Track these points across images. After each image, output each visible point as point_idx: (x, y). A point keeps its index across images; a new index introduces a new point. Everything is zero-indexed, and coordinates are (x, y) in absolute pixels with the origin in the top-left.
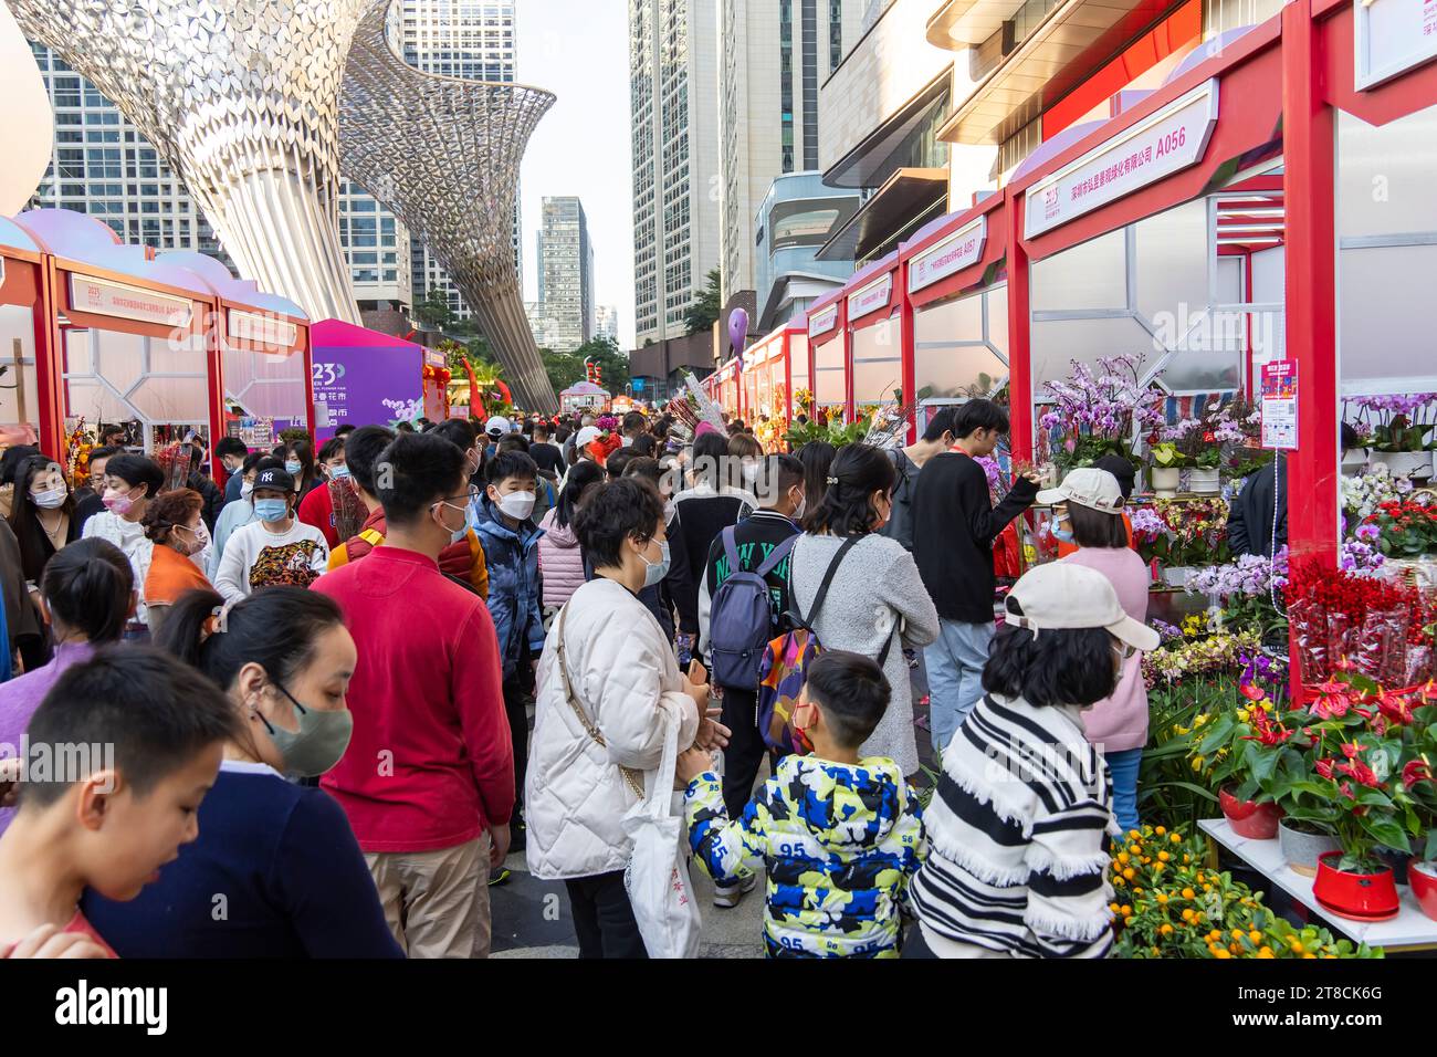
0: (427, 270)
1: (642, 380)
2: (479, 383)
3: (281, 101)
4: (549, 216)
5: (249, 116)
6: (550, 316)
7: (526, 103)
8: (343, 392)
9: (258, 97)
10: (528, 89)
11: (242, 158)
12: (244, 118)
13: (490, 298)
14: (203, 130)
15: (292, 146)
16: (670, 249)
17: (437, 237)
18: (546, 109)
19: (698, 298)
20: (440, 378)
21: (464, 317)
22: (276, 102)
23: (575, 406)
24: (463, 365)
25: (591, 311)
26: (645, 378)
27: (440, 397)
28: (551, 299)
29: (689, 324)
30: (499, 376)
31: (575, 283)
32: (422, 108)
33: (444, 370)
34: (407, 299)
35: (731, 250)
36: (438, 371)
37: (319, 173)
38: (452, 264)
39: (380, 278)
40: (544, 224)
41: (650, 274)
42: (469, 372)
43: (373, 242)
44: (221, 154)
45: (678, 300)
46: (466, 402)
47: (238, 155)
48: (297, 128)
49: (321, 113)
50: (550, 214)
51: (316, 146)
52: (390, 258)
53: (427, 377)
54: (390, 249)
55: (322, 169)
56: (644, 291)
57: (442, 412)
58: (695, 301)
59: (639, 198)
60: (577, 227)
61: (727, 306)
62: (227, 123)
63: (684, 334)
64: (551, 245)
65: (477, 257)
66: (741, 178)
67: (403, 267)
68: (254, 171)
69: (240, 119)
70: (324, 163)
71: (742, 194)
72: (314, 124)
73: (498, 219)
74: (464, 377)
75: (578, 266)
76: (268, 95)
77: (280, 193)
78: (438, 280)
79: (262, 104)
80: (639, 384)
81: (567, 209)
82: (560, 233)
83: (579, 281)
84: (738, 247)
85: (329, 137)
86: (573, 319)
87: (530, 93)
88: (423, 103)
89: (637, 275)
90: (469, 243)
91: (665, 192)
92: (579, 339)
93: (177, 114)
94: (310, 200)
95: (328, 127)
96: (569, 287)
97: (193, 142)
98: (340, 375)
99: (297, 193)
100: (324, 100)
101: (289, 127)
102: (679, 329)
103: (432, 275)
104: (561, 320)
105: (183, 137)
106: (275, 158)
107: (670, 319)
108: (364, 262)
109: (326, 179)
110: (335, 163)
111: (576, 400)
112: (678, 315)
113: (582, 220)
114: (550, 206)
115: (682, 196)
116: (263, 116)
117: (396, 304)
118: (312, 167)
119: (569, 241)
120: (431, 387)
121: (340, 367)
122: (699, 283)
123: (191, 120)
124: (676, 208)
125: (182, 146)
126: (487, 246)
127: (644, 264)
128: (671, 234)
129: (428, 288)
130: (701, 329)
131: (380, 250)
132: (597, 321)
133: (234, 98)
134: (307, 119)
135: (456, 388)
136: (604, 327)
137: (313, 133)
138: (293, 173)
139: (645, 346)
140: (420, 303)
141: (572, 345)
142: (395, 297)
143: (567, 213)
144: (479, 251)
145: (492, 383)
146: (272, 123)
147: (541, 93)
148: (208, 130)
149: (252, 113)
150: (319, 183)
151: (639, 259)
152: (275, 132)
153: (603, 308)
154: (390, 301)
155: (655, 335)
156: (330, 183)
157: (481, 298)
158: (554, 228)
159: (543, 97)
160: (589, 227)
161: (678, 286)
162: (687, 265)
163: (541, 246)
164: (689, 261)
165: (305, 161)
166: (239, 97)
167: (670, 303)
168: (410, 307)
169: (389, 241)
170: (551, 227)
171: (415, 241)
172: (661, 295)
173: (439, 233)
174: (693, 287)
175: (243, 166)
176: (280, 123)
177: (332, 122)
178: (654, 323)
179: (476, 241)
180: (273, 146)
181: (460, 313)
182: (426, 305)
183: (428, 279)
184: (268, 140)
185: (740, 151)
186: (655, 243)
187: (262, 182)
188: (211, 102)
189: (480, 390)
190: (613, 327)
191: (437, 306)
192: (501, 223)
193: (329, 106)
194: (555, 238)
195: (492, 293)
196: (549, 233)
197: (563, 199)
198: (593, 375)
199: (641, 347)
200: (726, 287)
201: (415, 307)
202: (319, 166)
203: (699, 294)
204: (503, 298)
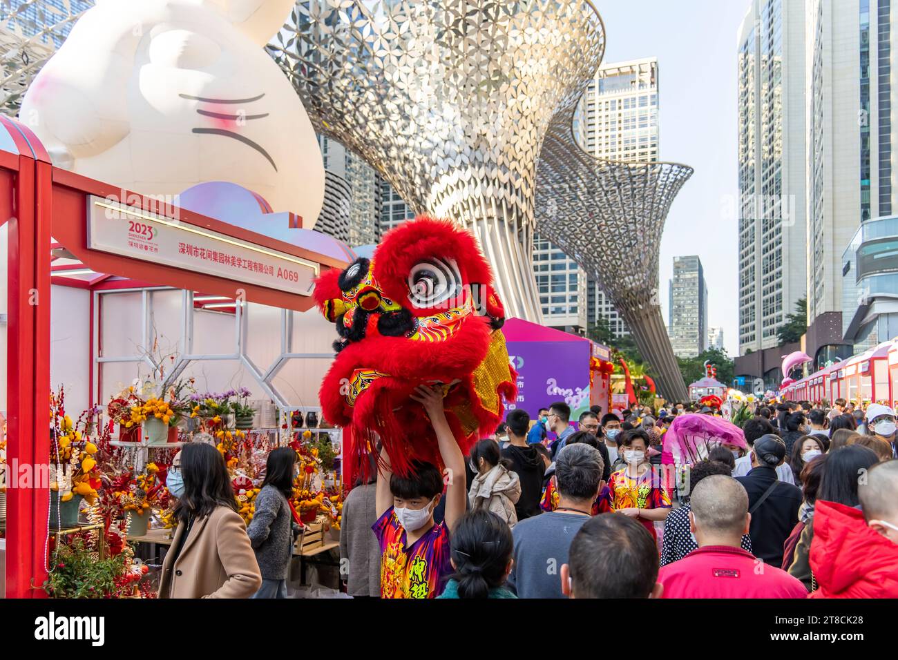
0: (597, 306)
1: (743, 378)
2: (632, 377)
3: (495, 169)
4: (677, 269)
5: (472, 181)
6: (677, 335)
7: (671, 176)
8: (522, 380)
9: (479, 168)
10: (673, 165)
11: (467, 212)
12: (469, 183)
13: (641, 318)
14: (442, 194)
15: (501, 201)
16: (767, 286)
17: (604, 276)
18: (686, 179)
19: (788, 319)
20: (605, 369)
21: (620, 336)
22: (492, 169)
23: (700, 395)
24: (621, 364)
25: (705, 330)
26: (746, 376)
27: (604, 387)
28: (677, 324)
29: (780, 338)
30: (647, 373)
31: (695, 312)
32: (597, 184)
33: (608, 363)
34: (584, 325)
35: (817, 283)
36: (603, 363)
37: (519, 219)
38: (614, 294)
39: (567, 312)
40: (674, 275)
41: (751, 304)
42: (625, 370)
43: (563, 289)
44: (453, 210)
45: (772, 321)
46: (622, 391)
47: (464, 210)
48: (505, 187)
49: (523, 176)
50: (679, 268)
51: (518, 199)
52: (574, 299)
53: (594, 368)
54: (574, 293)
55: (522, 217)
56: (746, 315)
57: (606, 398)
58: (785, 321)
59: (743, 252)
60: (697, 275)
61: (813, 324)
62: (458, 188)
63: (776, 345)
64: (678, 288)
65: (632, 289)
66: (826, 228)
67: (582, 303)
68: (474, 221)
69: (466, 184)
70: (523, 211)
71: (827, 242)
72: (518, 183)
73: (648, 261)
74: (621, 373)
75: (696, 302)
76: (486, 165)
77: (492, 235)
78: (604, 313)
79: (483, 171)
80: (741, 381)
81: (690, 264)
82: (685, 280)
83: (697, 311)
84: (823, 280)
85: (528, 193)
86: (693, 337)
87: (675, 168)
88: (598, 181)
89: (741, 305)
90: (626, 279)
91: (763, 246)
92: (697, 350)
93: (427, 184)
94: (512, 239)
95: (528, 185)
96: (691, 316)
97: (435, 204)
98: (520, 366)
99: (503, 235)
100: (525, 167)
101: (500, 187)
102: (773, 341)
103: (600, 309)
104: (684, 338)
105: (429, 201)
106: (489, 210)
107: (765, 335)
108: (558, 302)
109: (524, 223)
110: (531, 212)
111: (701, 391)
112: (772, 332)
113: (701, 271)
114: (678, 263)
115: (776, 248)
116: (482, 180)
117: (577, 328)
118: (514, 214)
119: (691, 285)
120: (596, 378)
121: (520, 359)
122: (789, 308)
123: (436, 189)
124: (771, 257)
125: (429, 207)
126: (639, 280)
127: (746, 297)
128: (767, 275)
129: (597, 318)
130: (790, 341)
131: (568, 294)
132: (709, 337)
133: (463, 169)
134: (513, 180)
135: (615, 380)
136: (714, 342)
137: (517, 190)
138: (501, 220)
139: (746, 354)
140: (592, 328)
141: (692, 354)
142: (576, 323)
143: (690, 265)
144: (634, 284)
145: (642, 377)
146: (488, 184)
147: (683, 167)
148: (445, 194)
149: (475, 179)
150: (519, 226)
151: (742, 294)
152: (490, 191)
153: (713, 329)
154: (573, 326)
155: (753, 346)
156: (527, 227)
157: (634, 318)
158: (681, 277)
159: (684, 170)
160: (705, 276)
161: (772, 311)
162: (779, 296)
163: (672, 289)
164: (781, 294)
165: (510, 211)
166: (466, 169)
167: (765, 323)
168: (585, 330)
169: (573, 288)
170: (679, 276)
171: (590, 282)
172: (759, 318)
173: (606, 273)
174: (784, 312)
175: (467, 217)
176: (494, 184)
177: (531, 183)
178: (753, 338)
179: (631, 278)
180: (488, 202)
181: (617, 333)
182: (596, 328)
183: (597, 313)
184: (485, 198)
185: (826, 211)
186: (755, 283)
187: (479, 228)
188: (448, 174)
189: (633, 383)
190: (720, 341)
191: (603, 329)
192: (650, 264)
193: (529, 171)
194: (681, 283)
195: (642, 314)
196: (677, 280)
197: (687, 258)
198: (710, 373)
199: (743, 355)
200: (811, 310)
201: (589, 330)
202: (520, 214)
203: (789, 316)
204: (650, 317)
